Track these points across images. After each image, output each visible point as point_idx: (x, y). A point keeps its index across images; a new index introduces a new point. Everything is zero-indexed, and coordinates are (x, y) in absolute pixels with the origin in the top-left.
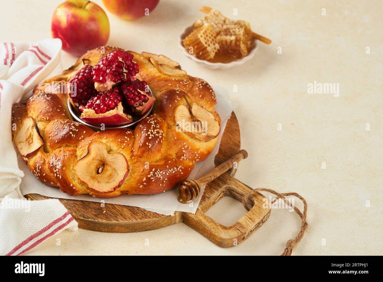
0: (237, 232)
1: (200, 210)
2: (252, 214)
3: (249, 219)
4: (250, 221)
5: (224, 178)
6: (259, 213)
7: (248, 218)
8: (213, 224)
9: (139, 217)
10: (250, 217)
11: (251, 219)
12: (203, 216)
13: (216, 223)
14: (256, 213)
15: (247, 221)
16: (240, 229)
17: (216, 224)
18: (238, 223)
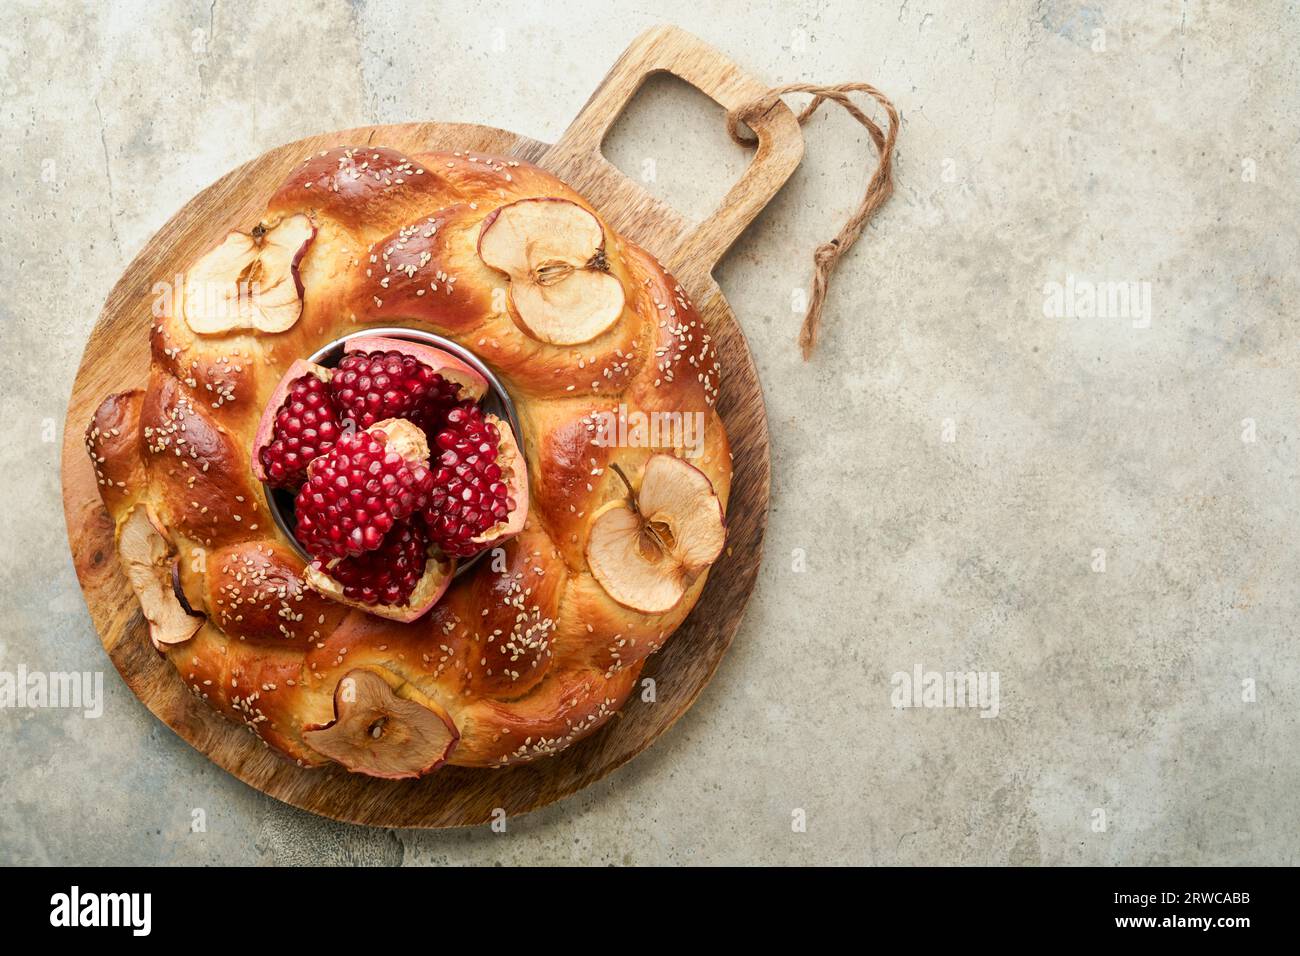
2: (706, 76)
3: (726, 84)
4: (731, 80)
6: (701, 57)
8: (751, 184)
9: (743, 391)
10: (717, 82)
12: (725, 214)
13: (746, 174)
14: (702, 66)
15: (732, 89)
16: (767, 108)
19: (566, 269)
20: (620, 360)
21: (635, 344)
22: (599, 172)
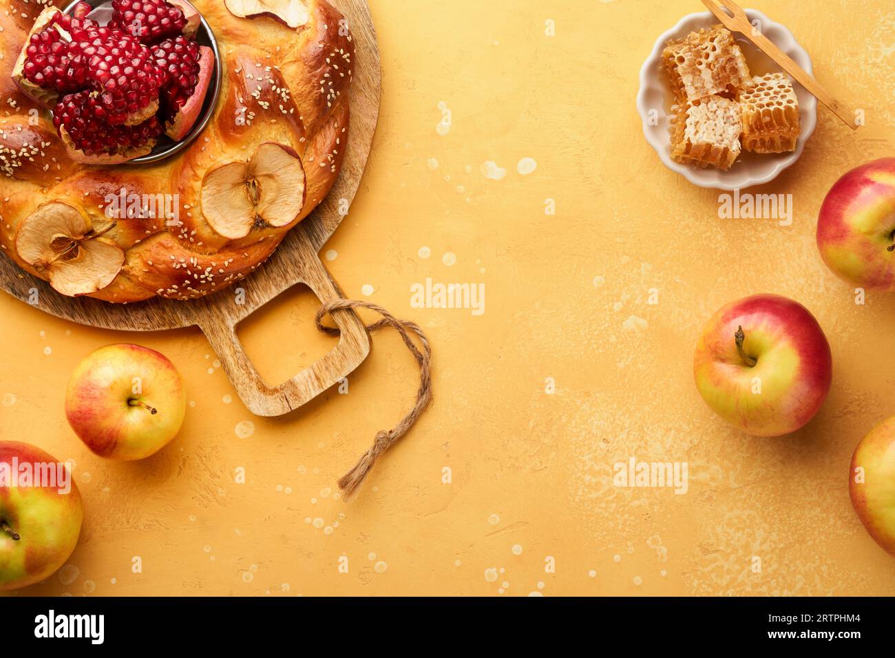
0: (283, 406)
1: (231, 332)
2: (324, 368)
3: (314, 379)
4: (316, 383)
5: (301, 258)
6: (338, 370)
7: (313, 377)
8: (244, 372)
11: (318, 379)
14: (332, 369)
16: (289, 400)
17: (251, 374)
18: (291, 383)
19: (255, 200)
20: (188, 233)
21: (200, 244)
22: (288, 277)
